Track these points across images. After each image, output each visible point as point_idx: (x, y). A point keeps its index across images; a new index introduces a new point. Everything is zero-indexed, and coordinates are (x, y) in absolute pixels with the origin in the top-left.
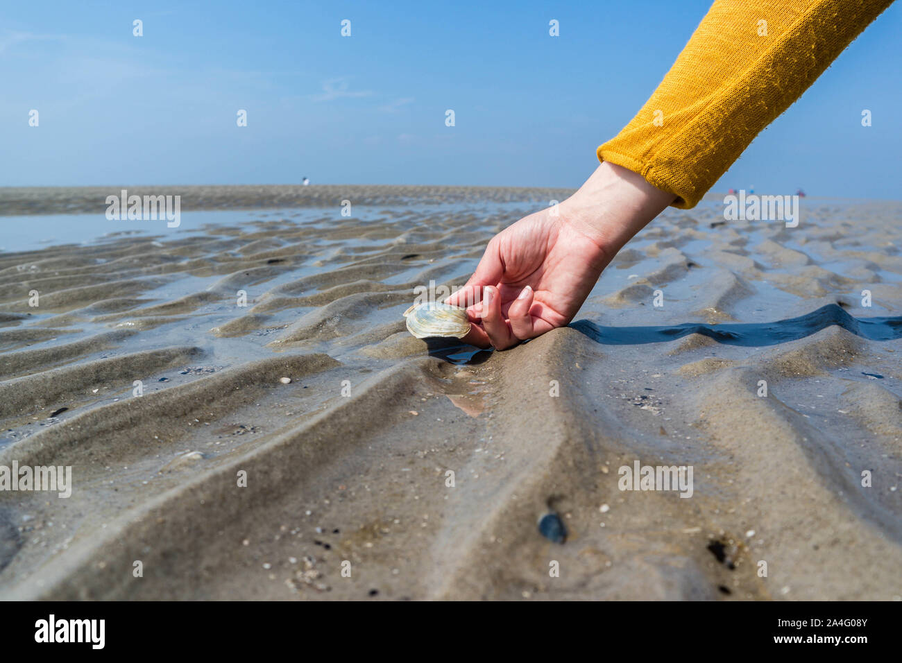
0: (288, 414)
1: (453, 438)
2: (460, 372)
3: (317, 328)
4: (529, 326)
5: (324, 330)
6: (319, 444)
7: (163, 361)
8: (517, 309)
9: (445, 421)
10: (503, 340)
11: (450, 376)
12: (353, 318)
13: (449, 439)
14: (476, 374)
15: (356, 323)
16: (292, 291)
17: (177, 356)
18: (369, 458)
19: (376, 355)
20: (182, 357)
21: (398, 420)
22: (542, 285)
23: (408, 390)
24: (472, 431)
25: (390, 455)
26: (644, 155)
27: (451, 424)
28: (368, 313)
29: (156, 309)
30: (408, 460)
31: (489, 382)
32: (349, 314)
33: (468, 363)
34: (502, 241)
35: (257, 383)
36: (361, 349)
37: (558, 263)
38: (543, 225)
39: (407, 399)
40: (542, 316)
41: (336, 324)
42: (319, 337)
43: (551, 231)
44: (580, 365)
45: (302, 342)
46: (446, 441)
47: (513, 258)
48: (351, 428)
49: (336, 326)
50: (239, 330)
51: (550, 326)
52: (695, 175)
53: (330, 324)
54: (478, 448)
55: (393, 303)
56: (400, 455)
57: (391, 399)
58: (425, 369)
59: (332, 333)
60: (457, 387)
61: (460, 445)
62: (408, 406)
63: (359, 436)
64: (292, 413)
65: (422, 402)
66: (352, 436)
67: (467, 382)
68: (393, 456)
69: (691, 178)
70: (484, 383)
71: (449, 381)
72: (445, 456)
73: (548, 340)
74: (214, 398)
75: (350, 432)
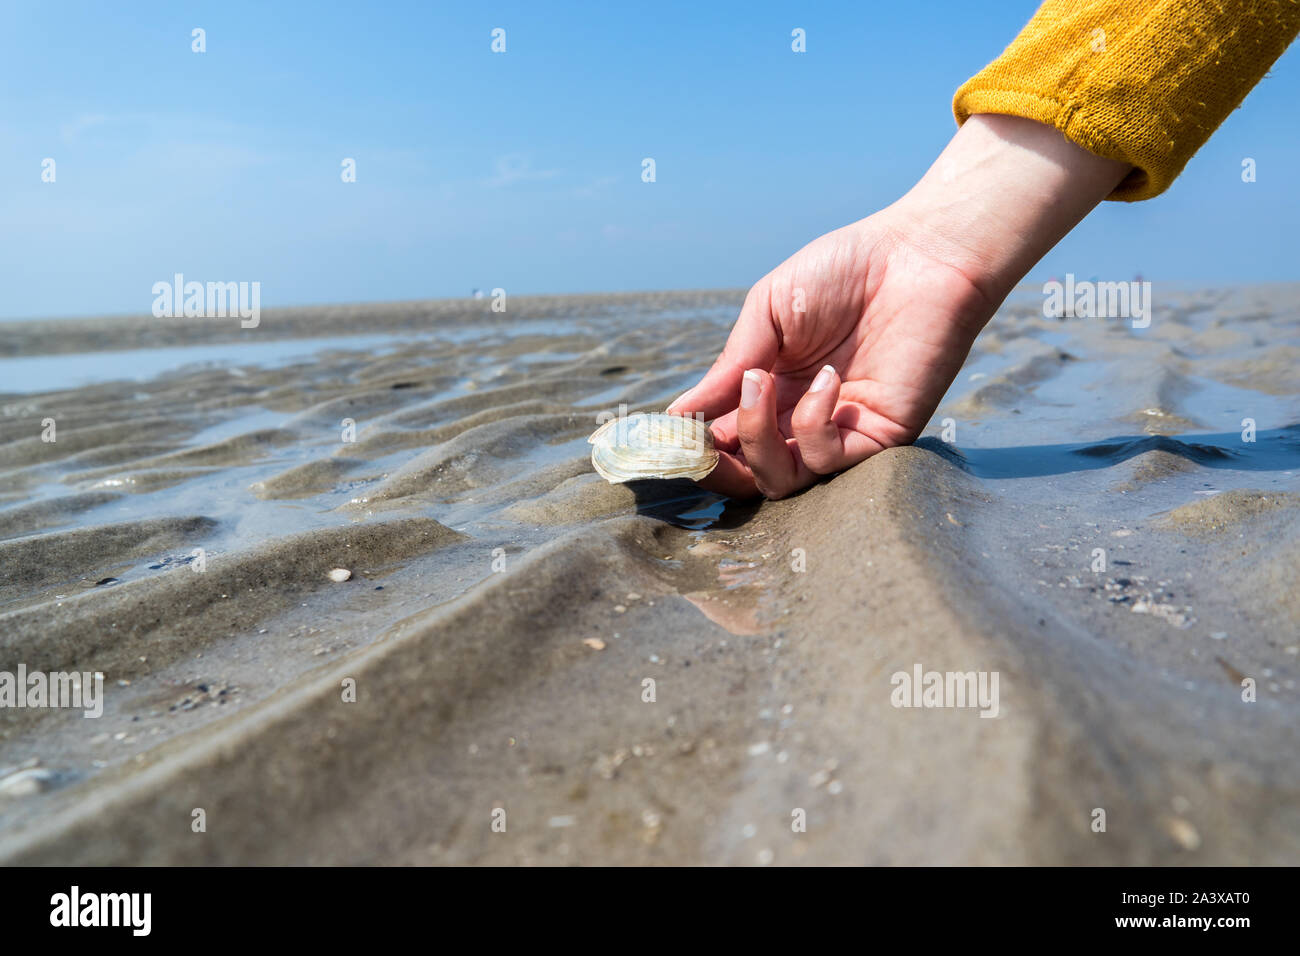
0: (316, 652)
1: (688, 713)
2: (701, 546)
3: (433, 474)
4: (836, 443)
5: (446, 478)
6: (327, 751)
7: (120, 544)
8: (808, 411)
9: (669, 661)
10: (783, 478)
11: (680, 553)
12: (503, 455)
13: (679, 712)
14: (734, 548)
15: (508, 465)
16: (414, 423)
17: (155, 533)
18: (464, 784)
19: (536, 518)
20: (164, 536)
21: (556, 665)
22: (855, 370)
23: (583, 589)
24: (738, 688)
25: (524, 769)
26: (1062, 84)
27: (684, 671)
28: (532, 447)
29: (178, 458)
30: (570, 785)
31: (763, 564)
32: (497, 449)
33: (715, 526)
34: (774, 286)
35: (272, 584)
36: (508, 508)
37: (889, 321)
38: (854, 249)
39: (581, 609)
40: (860, 425)
41: (468, 466)
42: (435, 490)
43: (872, 259)
44: (956, 517)
45: (400, 500)
46: (671, 721)
47: (797, 318)
48: (427, 695)
49: (469, 470)
50: (300, 485)
51: (877, 446)
52: (1175, 116)
53: (458, 467)
54: (756, 741)
55: (578, 431)
56: (553, 768)
57: (540, 613)
58: (627, 542)
59: (460, 483)
60: (696, 576)
61: (709, 731)
62: (581, 627)
63: (446, 714)
64: (328, 650)
65: (615, 615)
66: (429, 717)
67: (715, 563)
68: (533, 772)
69: (1165, 121)
70: (751, 565)
71: (677, 563)
72: (669, 769)
73: (880, 470)
74: (158, 621)
75: (424, 706)
